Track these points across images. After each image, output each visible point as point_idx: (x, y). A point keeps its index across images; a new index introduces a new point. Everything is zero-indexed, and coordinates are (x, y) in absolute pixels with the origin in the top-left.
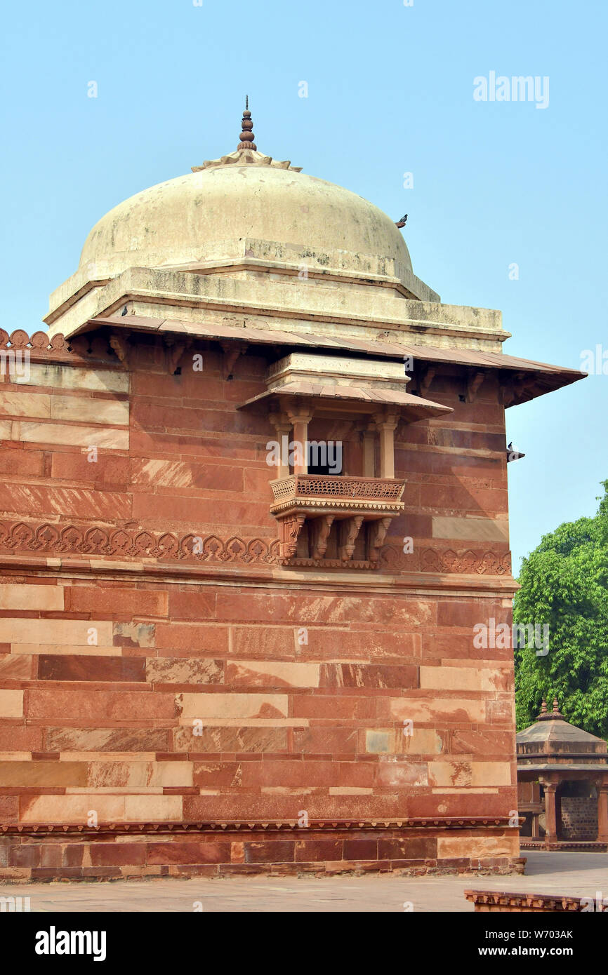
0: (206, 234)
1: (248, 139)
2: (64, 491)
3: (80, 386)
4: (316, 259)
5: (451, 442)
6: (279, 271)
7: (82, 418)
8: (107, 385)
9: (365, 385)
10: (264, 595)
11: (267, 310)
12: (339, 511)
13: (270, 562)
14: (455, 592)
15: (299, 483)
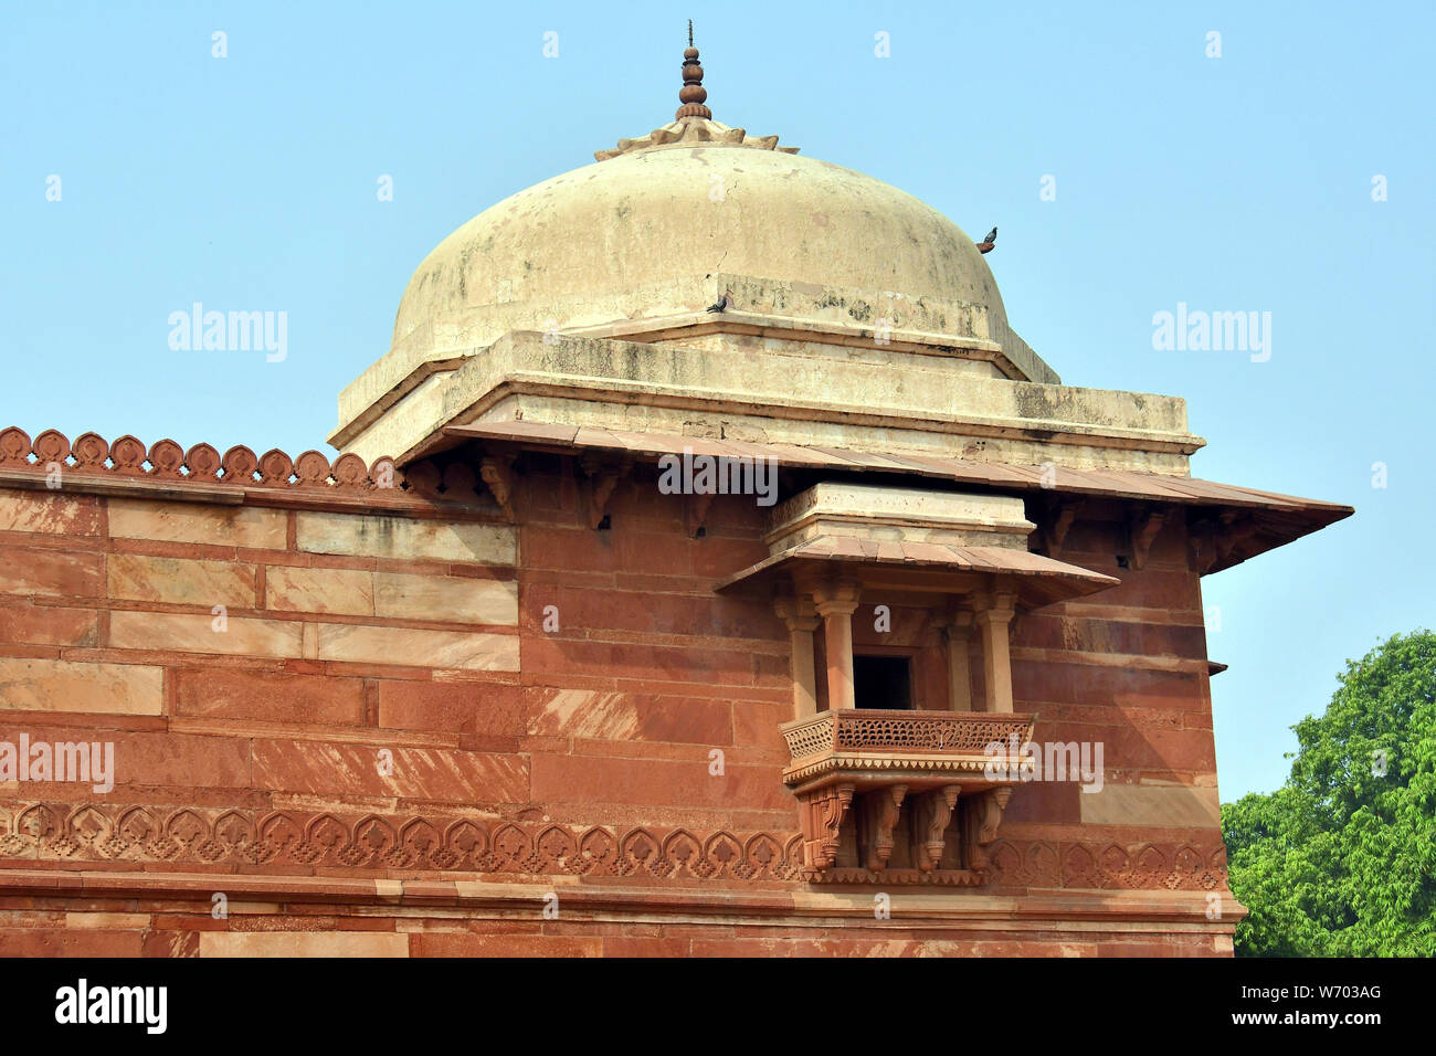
0: (640, 270)
1: (694, 98)
2: (403, 752)
3: (424, 554)
4: (847, 309)
5: (1108, 644)
6: (781, 334)
7: (431, 615)
8: (477, 553)
9: (953, 539)
10: (779, 940)
11: (763, 405)
12: (915, 777)
13: (787, 876)
14: (1128, 925)
15: (841, 726)
